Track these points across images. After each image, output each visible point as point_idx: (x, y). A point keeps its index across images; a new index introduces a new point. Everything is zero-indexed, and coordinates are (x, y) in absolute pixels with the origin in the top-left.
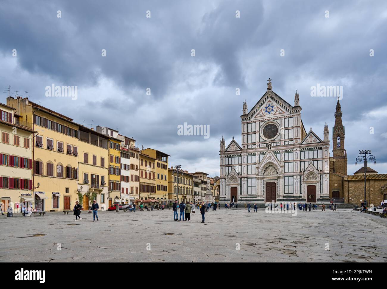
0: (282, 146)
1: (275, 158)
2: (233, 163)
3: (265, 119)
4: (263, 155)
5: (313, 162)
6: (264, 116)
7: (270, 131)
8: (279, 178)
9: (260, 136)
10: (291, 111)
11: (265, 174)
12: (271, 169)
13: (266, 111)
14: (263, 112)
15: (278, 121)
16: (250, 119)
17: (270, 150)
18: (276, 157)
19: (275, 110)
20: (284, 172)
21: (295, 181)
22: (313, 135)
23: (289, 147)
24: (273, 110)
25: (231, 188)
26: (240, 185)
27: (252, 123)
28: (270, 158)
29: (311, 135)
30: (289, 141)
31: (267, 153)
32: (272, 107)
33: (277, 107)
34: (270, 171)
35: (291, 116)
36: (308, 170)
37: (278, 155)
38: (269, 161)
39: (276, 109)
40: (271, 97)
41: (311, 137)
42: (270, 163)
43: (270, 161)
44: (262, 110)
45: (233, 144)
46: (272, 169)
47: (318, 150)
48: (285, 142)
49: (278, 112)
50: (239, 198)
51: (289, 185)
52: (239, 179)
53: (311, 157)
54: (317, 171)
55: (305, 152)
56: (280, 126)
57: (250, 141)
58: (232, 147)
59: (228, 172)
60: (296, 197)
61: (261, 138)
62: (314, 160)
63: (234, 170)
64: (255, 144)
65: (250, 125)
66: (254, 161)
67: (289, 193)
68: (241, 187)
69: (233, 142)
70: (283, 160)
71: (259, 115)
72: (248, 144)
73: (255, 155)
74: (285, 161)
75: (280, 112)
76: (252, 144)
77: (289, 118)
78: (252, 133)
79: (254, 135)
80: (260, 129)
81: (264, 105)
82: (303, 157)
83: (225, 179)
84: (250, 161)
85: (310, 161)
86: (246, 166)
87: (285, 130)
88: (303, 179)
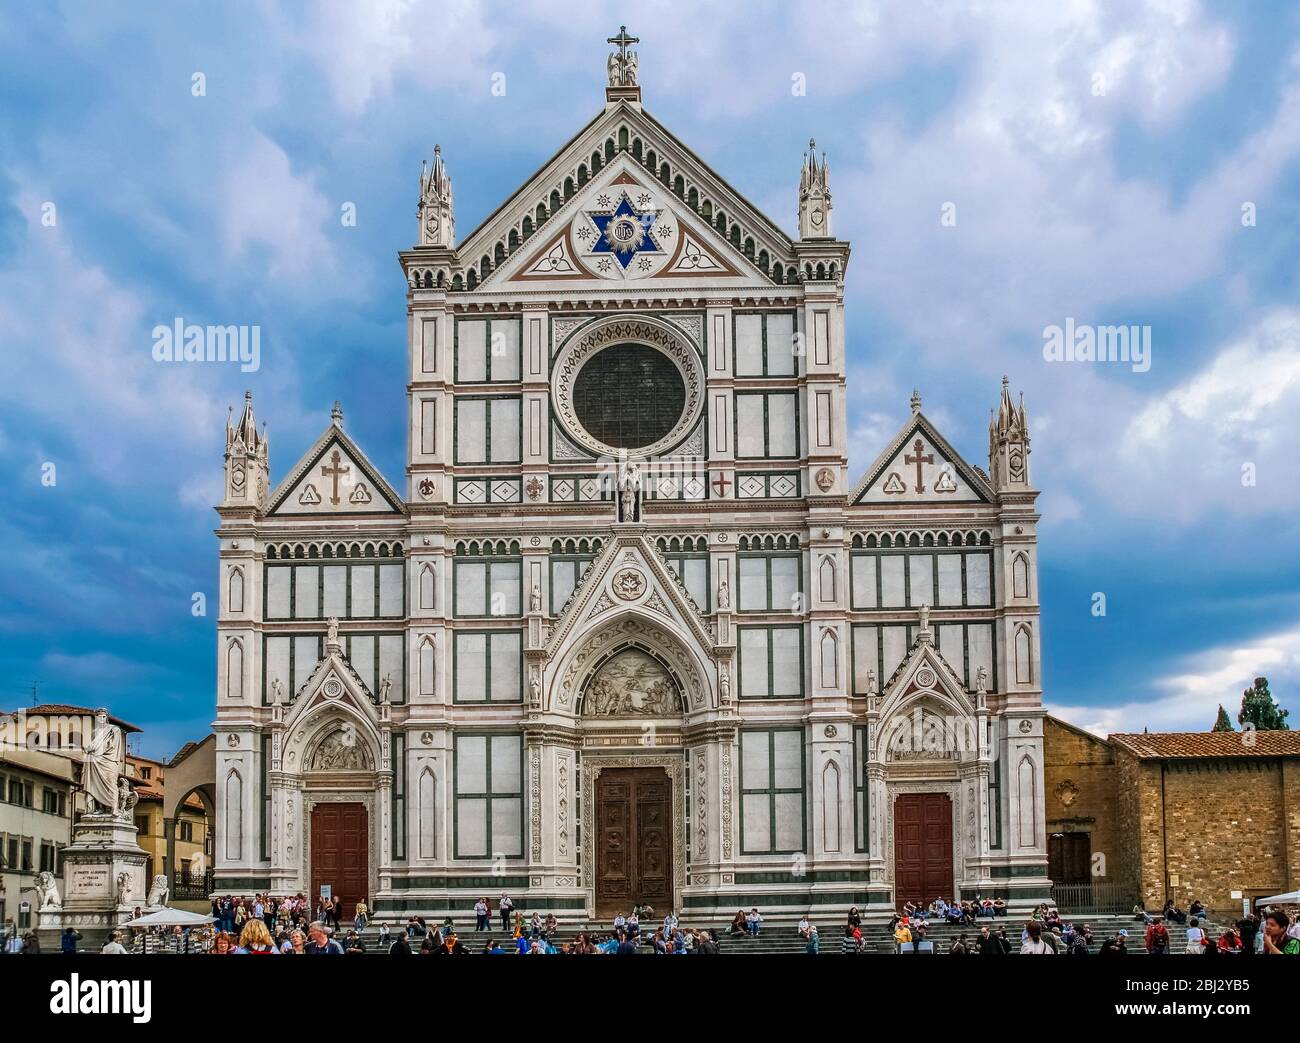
0: (725, 507)
1: (673, 585)
2: (334, 609)
3: (590, 298)
4: (577, 562)
5: (937, 635)
6: (587, 274)
7: (623, 392)
8: (697, 736)
9: (552, 415)
10: (778, 266)
11: (590, 707)
12: (632, 671)
13: (602, 246)
14: (582, 246)
15: (687, 324)
16: (473, 283)
17: (628, 529)
18: (680, 578)
19: (668, 245)
20: (740, 697)
21: (818, 761)
22: (928, 450)
23: (772, 517)
24: (649, 245)
25: (318, 806)
26: (394, 787)
27: (489, 314)
28: (630, 584)
29: (919, 447)
30: (768, 475)
31: (610, 548)
32: (648, 219)
33: (683, 228)
34: (630, 686)
35: (778, 300)
36: (902, 684)
37: (694, 568)
38: (625, 607)
39: (675, 236)
40: (637, 152)
41: (920, 459)
42: (631, 621)
43: (636, 607)
44: (566, 231)
45: (336, 459)
46: (640, 674)
47: (963, 554)
48: (742, 480)
49: (688, 264)
50: (386, 884)
51: (772, 791)
52: (385, 740)
53: (922, 598)
54: (961, 692)
55: (884, 559)
56: (704, 358)
57: (473, 453)
58: (330, 479)
59: (292, 682)
60: (829, 876)
61: (565, 433)
62: (942, 616)
63: (338, 663)
64: (515, 471)
65: (473, 331)
66: (502, 605)
67: (773, 852)
68: (399, 797)
69: (336, 447)
70: (733, 609)
71: (545, 266)
72: (462, 473)
73: (516, 555)
74: (748, 621)
75: (704, 262)
76: (487, 472)
77: (764, 315)
78: (488, 391)
79: (504, 411)
80: (551, 368)
81: (589, 200)
82: (865, 597)
83: (265, 737)
84: (471, 605)
85: (918, 624)
86: (443, 638)
87: (736, 393)
88: (871, 745)
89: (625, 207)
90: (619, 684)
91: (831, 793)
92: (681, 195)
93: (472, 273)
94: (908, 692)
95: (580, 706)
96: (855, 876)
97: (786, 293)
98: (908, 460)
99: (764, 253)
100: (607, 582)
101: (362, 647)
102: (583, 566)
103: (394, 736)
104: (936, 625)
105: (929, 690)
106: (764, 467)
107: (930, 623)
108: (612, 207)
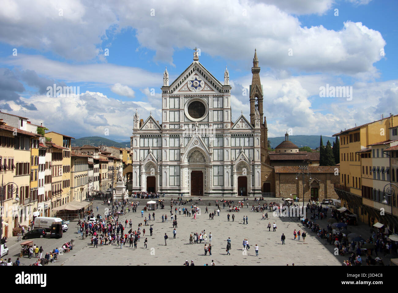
2: (151, 145)
3: (190, 95)
4: (188, 138)
5: (244, 151)
6: (190, 91)
7: (196, 109)
8: (206, 166)
9: (184, 114)
10: (220, 90)
11: (190, 161)
12: (197, 155)
13: (193, 86)
14: (190, 86)
15: (206, 99)
16: (172, 92)
17: (196, 133)
18: (204, 141)
19: (203, 86)
20: (213, 161)
21: (225, 171)
22: (244, 120)
23: (219, 131)
24: (200, 86)
25: (148, 177)
26: (160, 174)
27: (174, 97)
28: (196, 142)
29: (242, 120)
32: (200, 81)
33: (205, 83)
34: (197, 157)
35: (220, 95)
38: (195, 146)
40: (198, 70)
41: (242, 122)
42: (196, 148)
43: (197, 146)
44: (187, 83)
45: (151, 121)
47: (249, 137)
48: (214, 125)
49: (206, 89)
50: (159, 190)
51: (218, 176)
53: (242, 145)
54: (248, 160)
55: (236, 138)
56: (208, 105)
57: (172, 120)
58: (150, 124)
59: (144, 157)
60: (227, 190)
61: (186, 117)
63: (151, 154)
64: (179, 123)
65: (172, 100)
66: (177, 145)
67: (218, 186)
68: (161, 176)
69: (151, 119)
70: (212, 146)
71: (183, 89)
72: (171, 123)
73: (179, 137)
74: (215, 148)
76: (174, 123)
77: (218, 97)
78: (174, 110)
79: (177, 113)
80: (184, 106)
81: (190, 78)
82: (233, 145)
83: (140, 166)
84: (172, 145)
85: (241, 149)
86: (168, 150)
87: (213, 111)
88: (234, 169)
89: (196, 79)
90: (195, 157)
91: (227, 177)
93: (172, 91)
94: (240, 160)
96: (231, 190)
97: (221, 94)
98: (240, 122)
99: (218, 88)
100: (193, 142)
101: (155, 152)
103: (160, 166)
104: (244, 149)
105: (243, 160)
106: (218, 123)
107: (243, 149)
108: (194, 79)
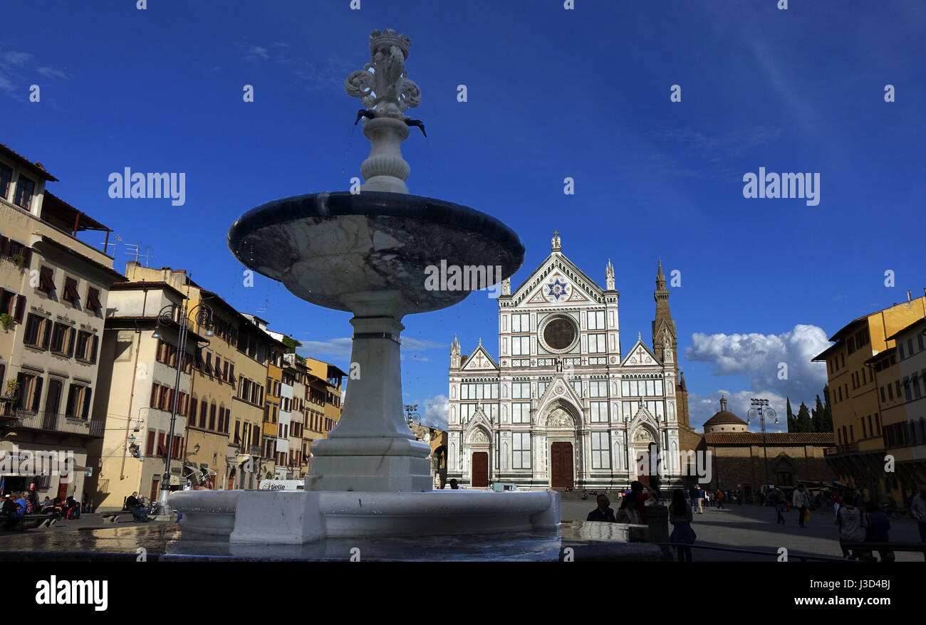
0: (585, 367)
1: (572, 390)
2: (479, 396)
3: (548, 308)
4: (545, 383)
5: (647, 405)
6: (547, 302)
7: (558, 333)
8: (579, 433)
9: (538, 341)
10: (599, 298)
11: (549, 424)
12: (561, 414)
13: (551, 293)
14: (545, 294)
15: (575, 315)
16: (516, 305)
17: (559, 374)
18: (574, 388)
19: (569, 293)
20: (591, 422)
21: (613, 442)
22: (643, 350)
23: (599, 370)
24: (564, 293)
25: (474, 453)
26: (496, 448)
27: (521, 313)
28: (560, 389)
29: (640, 349)
30: (598, 358)
31: (554, 379)
32: (564, 286)
33: (573, 288)
34: (560, 418)
35: (600, 308)
36: (637, 419)
37: (578, 385)
38: (558, 396)
39: (571, 290)
40: (560, 267)
41: (641, 353)
42: (560, 400)
43: (561, 396)
44: (541, 289)
45: (480, 354)
46: (563, 414)
47: (654, 380)
48: (590, 359)
49: (574, 298)
50: (494, 476)
51: (601, 450)
52: (494, 434)
53: (642, 394)
54: (655, 422)
55: (631, 382)
56: (579, 324)
57: (517, 352)
58: (478, 360)
59: (468, 417)
60: (617, 476)
61: (542, 346)
62: (649, 399)
63: (481, 412)
64: (528, 357)
65: (517, 317)
66: (526, 395)
67: (601, 468)
68: (498, 451)
69: (480, 351)
70: (588, 397)
71: (536, 299)
72: (514, 358)
73: (529, 381)
74: (592, 400)
75: (579, 297)
76: (521, 357)
77: (596, 312)
78: (521, 335)
79: (526, 340)
80: (538, 328)
81: (547, 281)
82: (626, 393)
83: (462, 432)
84: (517, 395)
85: (641, 401)
86: (509, 405)
87: (588, 334)
88: (628, 437)
89: (557, 282)
90: (557, 418)
91: (618, 451)
92: (572, 278)
93: (516, 302)
94: (639, 422)
95: (547, 423)
96: (624, 476)
97: (602, 306)
98: (637, 353)
99: (596, 295)
100: (554, 389)
101: (487, 407)
102: (547, 384)
103: (496, 433)
104: (647, 401)
105: (645, 421)
106: (596, 355)
107: (645, 401)
108: (553, 283)
